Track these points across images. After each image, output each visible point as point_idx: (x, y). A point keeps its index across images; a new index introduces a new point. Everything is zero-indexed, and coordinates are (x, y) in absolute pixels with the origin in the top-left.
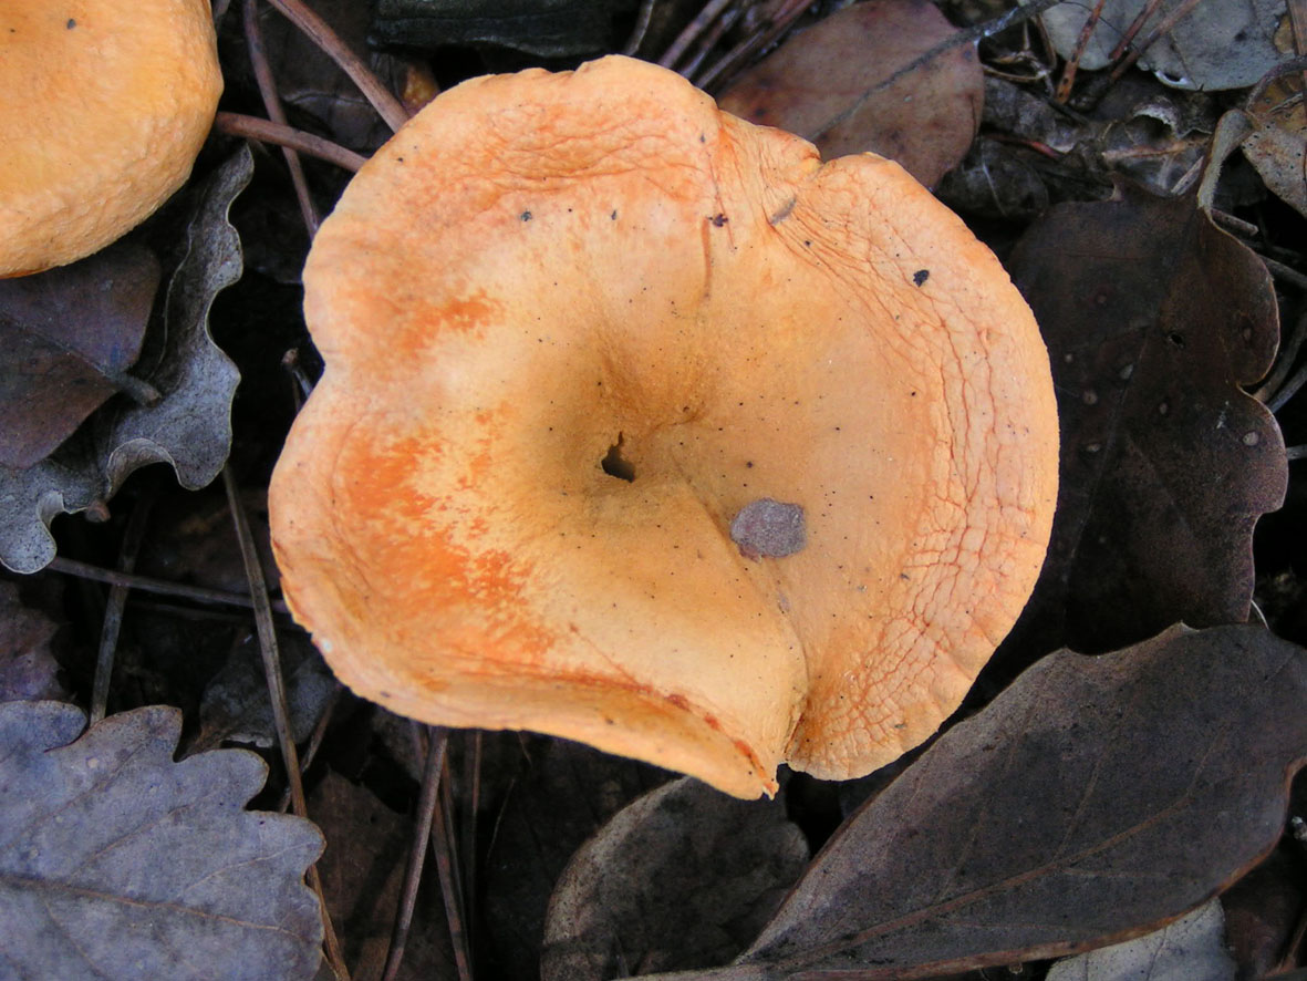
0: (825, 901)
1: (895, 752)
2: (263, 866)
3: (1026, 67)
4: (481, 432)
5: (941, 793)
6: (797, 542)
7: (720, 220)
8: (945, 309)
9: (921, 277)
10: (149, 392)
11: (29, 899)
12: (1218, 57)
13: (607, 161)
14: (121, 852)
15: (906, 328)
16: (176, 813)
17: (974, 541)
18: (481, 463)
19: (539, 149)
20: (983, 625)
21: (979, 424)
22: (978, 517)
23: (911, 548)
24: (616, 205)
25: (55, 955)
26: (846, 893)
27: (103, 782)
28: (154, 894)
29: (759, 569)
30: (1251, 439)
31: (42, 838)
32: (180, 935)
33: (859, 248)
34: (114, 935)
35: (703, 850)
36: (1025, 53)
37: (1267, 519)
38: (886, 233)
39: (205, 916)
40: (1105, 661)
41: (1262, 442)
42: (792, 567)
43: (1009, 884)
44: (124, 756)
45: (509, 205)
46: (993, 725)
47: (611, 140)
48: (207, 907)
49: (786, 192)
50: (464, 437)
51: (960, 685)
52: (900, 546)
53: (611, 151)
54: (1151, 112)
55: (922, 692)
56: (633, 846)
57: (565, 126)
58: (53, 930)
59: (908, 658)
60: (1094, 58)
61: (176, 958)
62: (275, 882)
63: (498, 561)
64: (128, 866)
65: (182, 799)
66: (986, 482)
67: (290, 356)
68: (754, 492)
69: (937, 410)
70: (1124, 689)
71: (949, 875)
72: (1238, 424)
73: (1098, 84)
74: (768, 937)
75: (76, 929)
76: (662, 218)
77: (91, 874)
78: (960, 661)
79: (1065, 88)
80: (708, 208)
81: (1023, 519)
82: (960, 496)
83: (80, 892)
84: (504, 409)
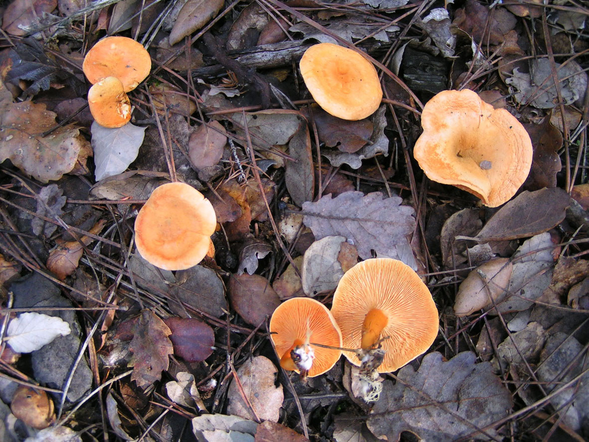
0: (487, 230)
1: (504, 202)
2: (402, 214)
3: (512, 104)
4: (445, 145)
5: (505, 214)
6: (490, 167)
7: (482, 116)
8: (515, 132)
9: (511, 127)
10: (372, 143)
11: (356, 222)
12: (543, 104)
13: (465, 105)
14: (375, 214)
15: (508, 135)
16: (385, 208)
17: (519, 168)
18: (445, 150)
19: (455, 102)
20: (520, 181)
21: (520, 150)
22: (520, 165)
23: (509, 169)
24: (466, 112)
25: (360, 232)
26: (490, 229)
27: (370, 203)
28: (381, 220)
29: (484, 171)
30: (555, 160)
31: (359, 212)
32: (386, 227)
33: (501, 123)
34: (373, 227)
35: (464, 224)
36: (512, 101)
37: (558, 172)
38: (506, 121)
39: (391, 223)
40: (533, 193)
41: (557, 161)
42: (490, 171)
43: (516, 230)
44: (373, 199)
45: (450, 111)
46: (514, 203)
47: (466, 102)
48: (392, 222)
49: (490, 113)
50: (443, 145)
51: (515, 191)
52: (507, 168)
53: (466, 104)
54: (534, 111)
55: (509, 192)
56: (453, 222)
57: (460, 99)
58: (362, 227)
59: (507, 186)
60: (523, 103)
61: (385, 230)
62: (405, 217)
63: (448, 164)
64: (376, 216)
65: (386, 205)
66: (521, 159)
67: (396, 139)
68: (483, 159)
69: (513, 147)
70: (535, 199)
71: (506, 228)
72: (553, 158)
73: (523, 107)
74: (479, 235)
75: (365, 227)
76: (474, 115)
77: (369, 217)
78: (516, 186)
79: (518, 108)
80: (480, 114)
81: (527, 164)
82: (517, 161)
83: (366, 221)
84: (449, 141)
